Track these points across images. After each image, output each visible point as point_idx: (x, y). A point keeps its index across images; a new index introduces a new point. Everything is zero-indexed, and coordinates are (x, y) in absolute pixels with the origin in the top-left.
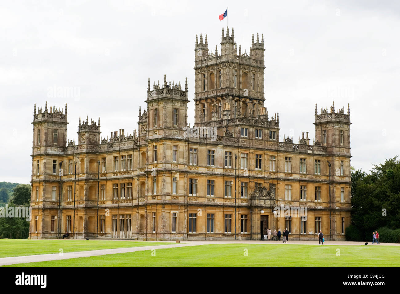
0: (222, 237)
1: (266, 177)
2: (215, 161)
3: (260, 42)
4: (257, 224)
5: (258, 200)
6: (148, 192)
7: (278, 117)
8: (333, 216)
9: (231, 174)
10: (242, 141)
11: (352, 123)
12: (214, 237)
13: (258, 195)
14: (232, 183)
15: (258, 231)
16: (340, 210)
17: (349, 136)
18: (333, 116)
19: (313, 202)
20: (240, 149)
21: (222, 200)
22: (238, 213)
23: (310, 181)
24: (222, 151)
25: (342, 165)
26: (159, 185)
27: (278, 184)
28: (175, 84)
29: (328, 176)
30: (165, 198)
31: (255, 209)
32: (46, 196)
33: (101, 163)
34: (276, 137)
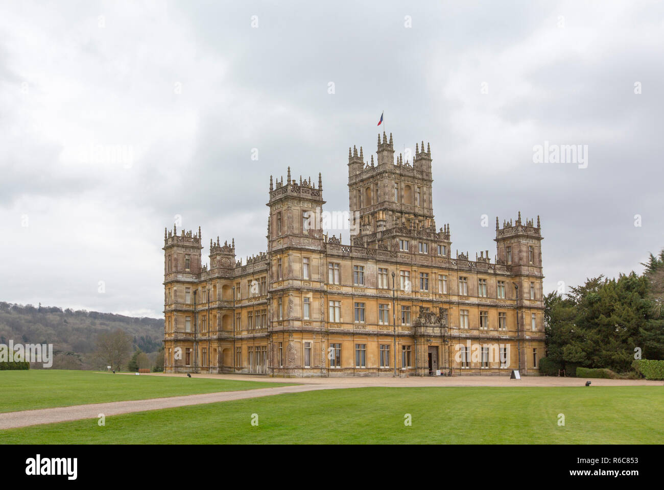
0: (377, 372)
1: (435, 300)
2: (365, 280)
3: (426, 151)
4: (423, 356)
5: (425, 328)
6: (273, 317)
7: (448, 228)
8: (523, 347)
9: (387, 295)
10: (400, 256)
11: (543, 238)
12: (365, 373)
13: (423, 321)
14: (390, 307)
15: (425, 365)
16: (532, 340)
17: (540, 253)
18: (520, 229)
19: (497, 330)
20: (398, 266)
21: (375, 328)
22: (398, 344)
23: (492, 306)
24: (374, 267)
25: (533, 287)
26: (286, 307)
27: (450, 308)
28: (303, 181)
29: (514, 300)
30: (293, 323)
31: (420, 339)
32: (178, 326)
33: (235, 289)
34: (447, 252)
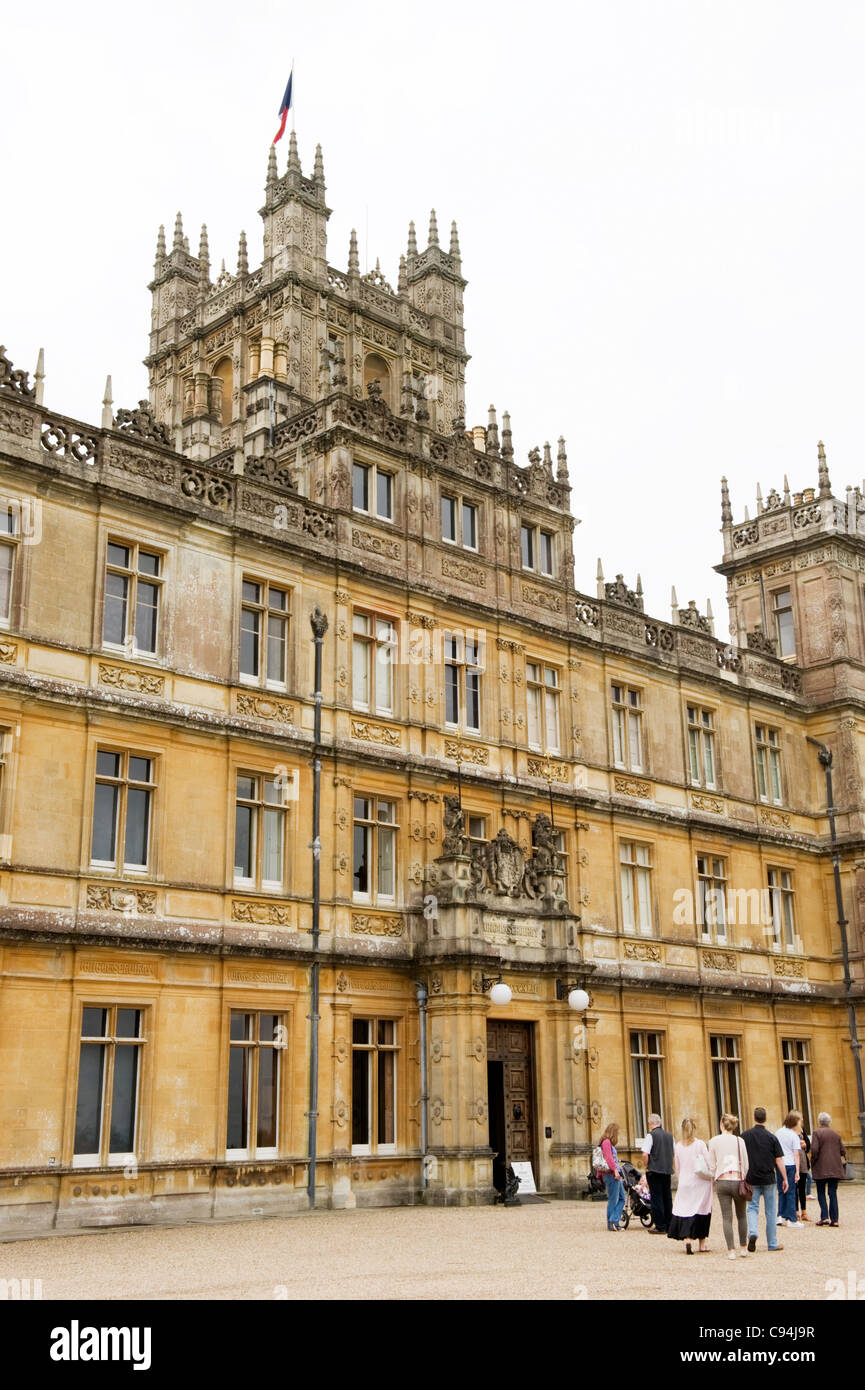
0: (206, 1189)
1: (513, 780)
2: (165, 624)
3: (444, 248)
4: (463, 1080)
5: (472, 914)
7: (562, 457)
9: (279, 727)
10: (355, 535)
12: (130, 1196)
13: (464, 878)
15: (471, 1132)
19: (765, 954)
20: (342, 582)
21: (209, 905)
22: (333, 1006)
23: (740, 834)
24: (217, 565)
27: (581, 832)
29: (820, 817)
31: (447, 978)
34: (556, 564)
